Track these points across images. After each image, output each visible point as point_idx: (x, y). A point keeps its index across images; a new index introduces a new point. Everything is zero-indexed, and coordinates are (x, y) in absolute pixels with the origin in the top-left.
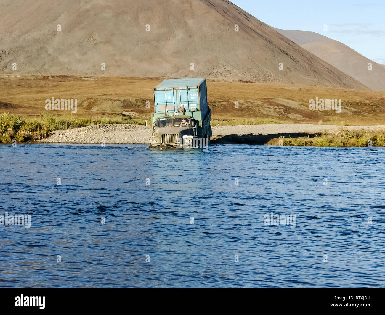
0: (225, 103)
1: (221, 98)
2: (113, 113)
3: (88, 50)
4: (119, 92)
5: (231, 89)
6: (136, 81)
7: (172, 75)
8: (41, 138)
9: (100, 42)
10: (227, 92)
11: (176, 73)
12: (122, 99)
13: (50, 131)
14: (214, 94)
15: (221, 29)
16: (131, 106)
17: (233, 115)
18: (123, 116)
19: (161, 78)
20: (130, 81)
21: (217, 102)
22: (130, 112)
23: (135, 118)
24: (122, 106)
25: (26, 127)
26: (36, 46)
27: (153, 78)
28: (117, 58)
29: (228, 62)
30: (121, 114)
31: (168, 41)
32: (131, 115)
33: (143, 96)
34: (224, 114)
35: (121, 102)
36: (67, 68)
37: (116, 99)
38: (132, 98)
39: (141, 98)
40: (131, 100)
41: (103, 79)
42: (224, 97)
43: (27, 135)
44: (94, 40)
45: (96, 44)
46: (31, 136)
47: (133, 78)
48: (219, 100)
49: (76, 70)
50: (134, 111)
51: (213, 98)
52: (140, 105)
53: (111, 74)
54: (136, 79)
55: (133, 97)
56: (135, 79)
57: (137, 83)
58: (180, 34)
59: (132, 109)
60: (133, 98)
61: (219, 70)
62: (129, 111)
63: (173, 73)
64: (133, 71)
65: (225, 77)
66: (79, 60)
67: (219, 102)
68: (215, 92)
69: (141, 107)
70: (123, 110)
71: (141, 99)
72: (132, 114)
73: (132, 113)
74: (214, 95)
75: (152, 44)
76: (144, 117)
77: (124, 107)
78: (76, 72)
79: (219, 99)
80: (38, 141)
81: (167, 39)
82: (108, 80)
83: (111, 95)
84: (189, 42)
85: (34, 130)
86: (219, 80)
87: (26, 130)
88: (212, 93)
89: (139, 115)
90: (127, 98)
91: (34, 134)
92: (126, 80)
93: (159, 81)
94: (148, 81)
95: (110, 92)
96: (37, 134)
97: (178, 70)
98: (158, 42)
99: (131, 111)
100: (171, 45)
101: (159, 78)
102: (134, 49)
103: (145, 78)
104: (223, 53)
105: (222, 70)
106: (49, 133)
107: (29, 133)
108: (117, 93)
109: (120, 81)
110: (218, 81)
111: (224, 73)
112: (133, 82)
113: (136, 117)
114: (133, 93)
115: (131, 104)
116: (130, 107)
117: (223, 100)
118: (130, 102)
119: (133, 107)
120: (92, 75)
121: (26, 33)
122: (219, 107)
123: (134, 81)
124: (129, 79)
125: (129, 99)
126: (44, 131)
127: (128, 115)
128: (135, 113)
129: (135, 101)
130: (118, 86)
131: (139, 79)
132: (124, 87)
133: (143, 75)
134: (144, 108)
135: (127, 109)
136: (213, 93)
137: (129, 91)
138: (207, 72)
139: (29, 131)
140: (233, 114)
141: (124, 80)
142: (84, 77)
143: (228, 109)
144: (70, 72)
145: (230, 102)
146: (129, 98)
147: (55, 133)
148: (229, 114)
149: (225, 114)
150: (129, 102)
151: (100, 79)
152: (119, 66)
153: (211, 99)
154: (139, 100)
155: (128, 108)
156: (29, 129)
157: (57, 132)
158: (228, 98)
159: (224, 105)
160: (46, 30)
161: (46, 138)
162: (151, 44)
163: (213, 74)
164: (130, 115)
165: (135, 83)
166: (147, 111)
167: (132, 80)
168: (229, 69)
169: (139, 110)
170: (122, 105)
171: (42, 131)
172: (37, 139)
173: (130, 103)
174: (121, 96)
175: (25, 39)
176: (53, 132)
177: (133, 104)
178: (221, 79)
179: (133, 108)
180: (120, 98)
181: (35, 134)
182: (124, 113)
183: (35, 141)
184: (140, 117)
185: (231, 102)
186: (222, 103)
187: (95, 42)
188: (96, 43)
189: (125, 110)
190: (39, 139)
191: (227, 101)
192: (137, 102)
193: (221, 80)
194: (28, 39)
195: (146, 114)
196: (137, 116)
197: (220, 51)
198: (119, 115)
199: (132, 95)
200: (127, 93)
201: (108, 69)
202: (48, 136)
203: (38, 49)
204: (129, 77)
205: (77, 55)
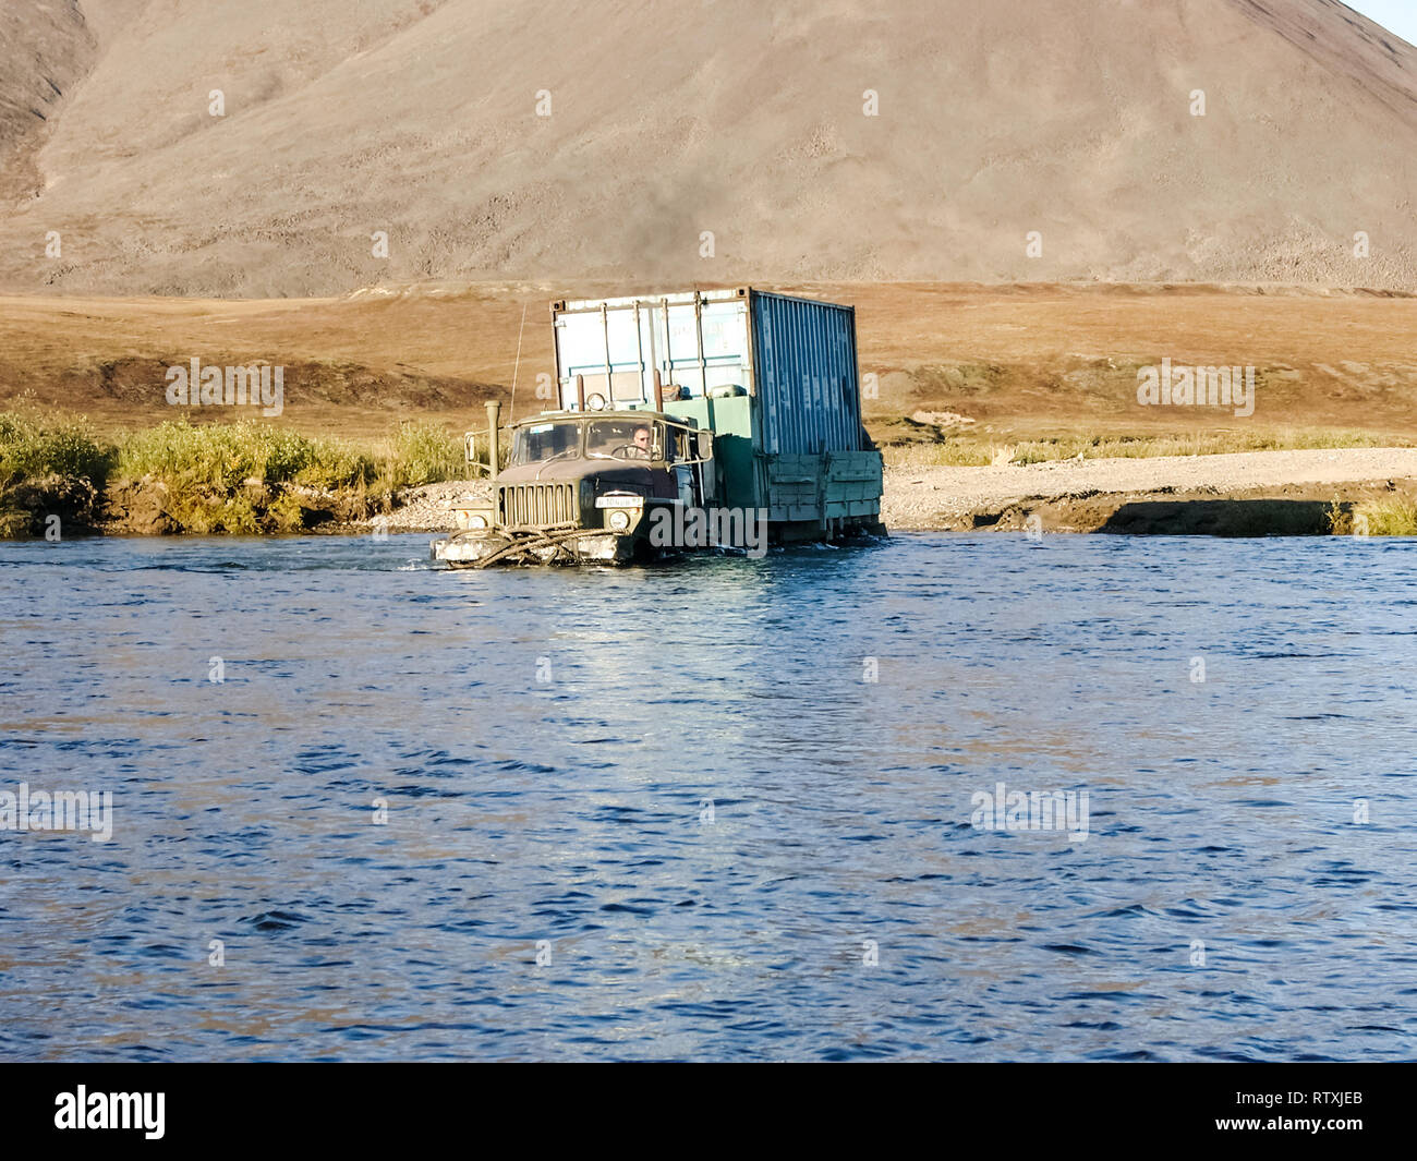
0: (1296, 375)
1: (1282, 356)
2: (877, 419)
3: (803, 188)
4: (904, 339)
5: (1321, 321)
6: (970, 297)
7: (1111, 274)
8: (371, 514)
9: (845, 159)
10: (1304, 332)
11: (1124, 267)
12: (913, 364)
13: (409, 486)
14: (1256, 340)
15: (1292, 100)
16: (946, 390)
17: (1325, 419)
18: (913, 428)
19: (1063, 286)
20: (949, 297)
21: (1266, 371)
22: (938, 415)
23: (956, 436)
24: (912, 393)
25: (316, 472)
26: (616, 178)
27: (1035, 284)
28: (908, 214)
29: (1320, 222)
30: (908, 420)
31: (1096, 147)
32: (945, 424)
33: (990, 352)
34: (1289, 415)
35: (907, 376)
36: (728, 256)
37: (888, 365)
38: (947, 361)
39: (980, 362)
40: (944, 370)
41: (849, 291)
42: (1292, 351)
43: (317, 502)
44: (824, 152)
45: (830, 165)
46: (333, 506)
47: (962, 288)
48: (1275, 364)
49: (759, 263)
50: (953, 409)
51: (1251, 355)
52: (976, 386)
53: (883, 273)
54: (971, 292)
55: (951, 356)
56: (965, 291)
57: (972, 305)
58: (1138, 121)
59: (948, 402)
60: (953, 361)
61: (1285, 251)
62: (936, 410)
63: (1114, 264)
64: (966, 262)
65: (1310, 279)
66: (770, 225)
67: (1273, 370)
68: (1260, 335)
69: (981, 392)
70: (913, 406)
71: (984, 365)
72: (948, 420)
73: (946, 415)
74: (1258, 346)
75: (1038, 161)
76: (989, 429)
77: (919, 396)
78: (758, 270)
79: (1272, 358)
80: (357, 522)
81: (1090, 141)
82: (866, 297)
83: (874, 350)
84: (1173, 149)
85: (345, 482)
86: (1280, 288)
87: (314, 482)
88: (1249, 336)
89: (972, 423)
90: (929, 362)
91: (344, 498)
92: (934, 294)
93: (1056, 296)
94: (1015, 296)
95: (871, 341)
96: (353, 498)
97: (1134, 257)
98: (1058, 152)
99: (945, 409)
100: (1106, 163)
101: (1057, 285)
102: (971, 179)
103: (1006, 286)
104: (1301, 188)
105: (1297, 252)
106: (401, 494)
107: (324, 494)
108: (895, 343)
109: (910, 301)
110: (1279, 291)
111: (1306, 264)
112: (959, 303)
113: (958, 431)
114: (954, 343)
115: (946, 382)
116: (942, 393)
117: (1287, 362)
118: (942, 376)
119: (951, 392)
120: (814, 279)
121: (579, 131)
122: (1271, 391)
123: (965, 298)
124: (946, 291)
125: (939, 365)
126: (382, 489)
127: (933, 423)
128: (958, 417)
129: (958, 372)
130: (900, 316)
131: (980, 289)
132: (923, 321)
133: (1002, 276)
134: (992, 399)
135: (928, 403)
136: (1253, 337)
137: (940, 336)
138: (1241, 259)
139: (325, 489)
140: (1324, 415)
141: (924, 295)
142: (779, 286)
143: (1307, 398)
144: (737, 269)
145: (1314, 369)
146: (938, 361)
147: (425, 495)
148: (1311, 415)
149: (1297, 415)
150: (936, 377)
151: (839, 292)
152: (915, 245)
153: (1244, 359)
154: (973, 370)
155: (931, 399)
156: (327, 480)
157: (432, 490)
158: (1309, 357)
159: (1291, 383)
160: (649, 120)
161: (389, 513)
162: (1034, 159)
163: (1264, 267)
164: (940, 422)
165: (966, 307)
166: (1002, 406)
167: (955, 295)
168: (1323, 246)
169: (973, 405)
170: (910, 388)
171: (375, 488)
172: (355, 518)
173: (941, 381)
174: (908, 352)
175: (576, 153)
176: (418, 491)
177: (950, 382)
178: (1290, 284)
179: (952, 396)
180: (903, 361)
181: (349, 499)
182: (919, 417)
183: (345, 523)
184: (976, 431)
185: (1320, 370)
186: (1283, 374)
187: (827, 158)
188: (831, 161)
189: (922, 404)
190: (364, 515)
191: (1305, 368)
192: (965, 376)
193: (1287, 289)
194: (585, 153)
195: (999, 418)
196: (963, 428)
197: (1289, 180)
198: (898, 423)
199: (949, 349)
200: (933, 342)
201: (875, 256)
202: (397, 504)
203: (621, 187)
204: (946, 285)
205: (762, 208)
